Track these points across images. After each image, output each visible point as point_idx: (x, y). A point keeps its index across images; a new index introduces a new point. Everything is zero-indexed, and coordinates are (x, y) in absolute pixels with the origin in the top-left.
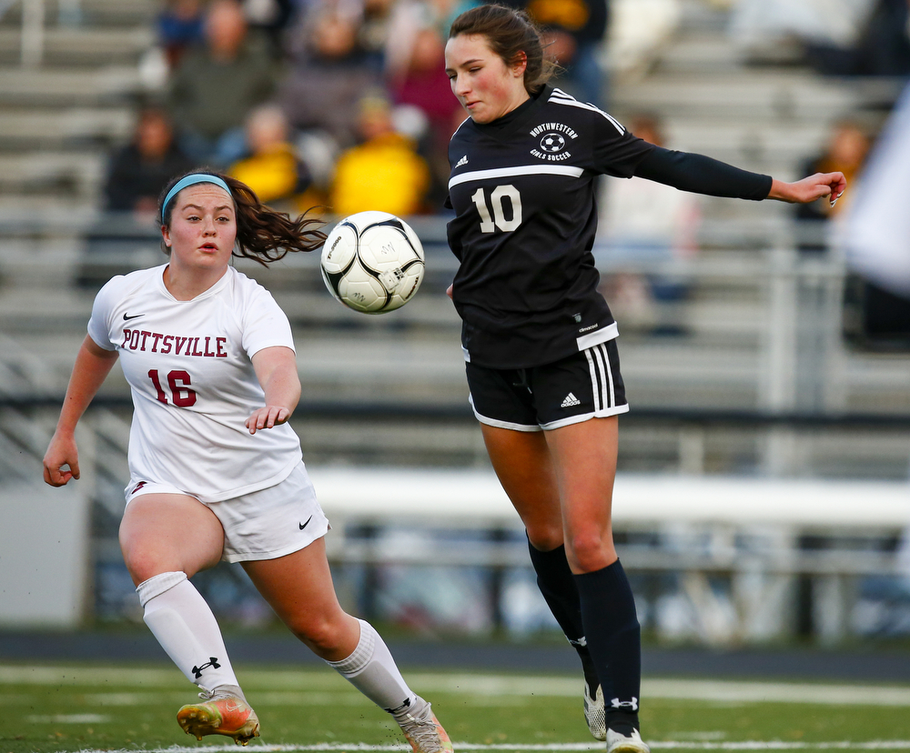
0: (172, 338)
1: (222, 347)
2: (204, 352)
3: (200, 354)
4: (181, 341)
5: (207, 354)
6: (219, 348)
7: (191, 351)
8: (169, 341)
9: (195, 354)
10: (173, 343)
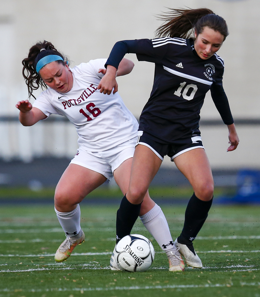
0: (79, 98)
1: (94, 87)
2: (91, 93)
3: (90, 94)
4: (82, 97)
5: (92, 93)
6: (94, 88)
7: (87, 96)
8: (79, 100)
9: (89, 96)
10: (81, 99)
